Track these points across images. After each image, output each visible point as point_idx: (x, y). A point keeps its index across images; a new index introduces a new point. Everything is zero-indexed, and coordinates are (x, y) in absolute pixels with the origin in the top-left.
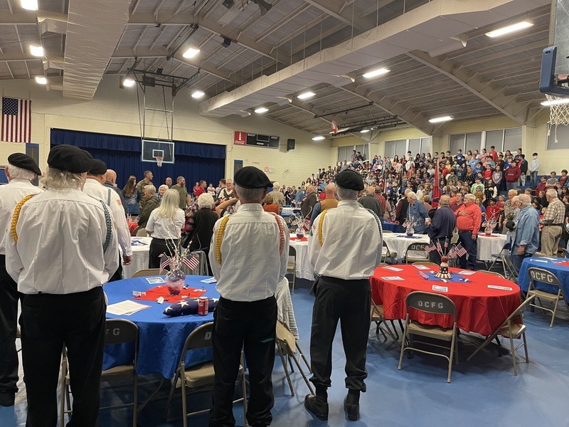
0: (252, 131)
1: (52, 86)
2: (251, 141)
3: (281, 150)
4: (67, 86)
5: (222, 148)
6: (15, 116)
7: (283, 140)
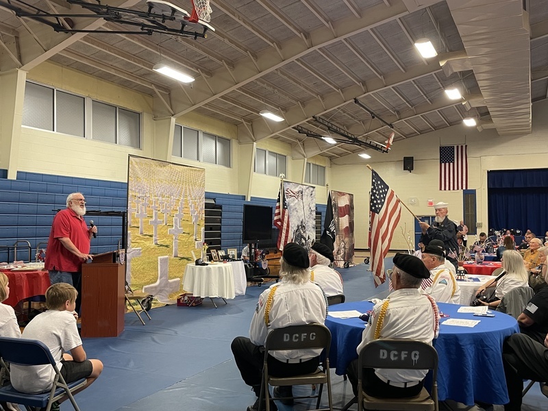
4: (497, 122)
6: (451, 164)
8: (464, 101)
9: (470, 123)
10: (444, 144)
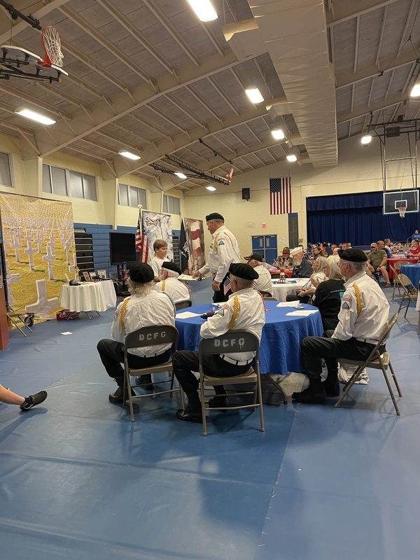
1: (302, 160)
4: (313, 158)
6: (279, 193)
8: (287, 140)
9: (292, 158)
10: (273, 177)
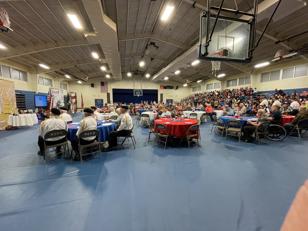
0: (165, 85)
1: (111, 78)
2: (165, 88)
3: (174, 90)
4: (114, 77)
5: (157, 90)
6: (104, 86)
7: (175, 87)
8: (106, 71)
9: (108, 76)
10: (102, 81)
